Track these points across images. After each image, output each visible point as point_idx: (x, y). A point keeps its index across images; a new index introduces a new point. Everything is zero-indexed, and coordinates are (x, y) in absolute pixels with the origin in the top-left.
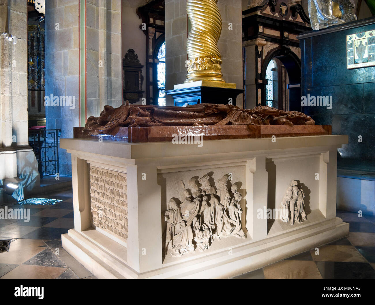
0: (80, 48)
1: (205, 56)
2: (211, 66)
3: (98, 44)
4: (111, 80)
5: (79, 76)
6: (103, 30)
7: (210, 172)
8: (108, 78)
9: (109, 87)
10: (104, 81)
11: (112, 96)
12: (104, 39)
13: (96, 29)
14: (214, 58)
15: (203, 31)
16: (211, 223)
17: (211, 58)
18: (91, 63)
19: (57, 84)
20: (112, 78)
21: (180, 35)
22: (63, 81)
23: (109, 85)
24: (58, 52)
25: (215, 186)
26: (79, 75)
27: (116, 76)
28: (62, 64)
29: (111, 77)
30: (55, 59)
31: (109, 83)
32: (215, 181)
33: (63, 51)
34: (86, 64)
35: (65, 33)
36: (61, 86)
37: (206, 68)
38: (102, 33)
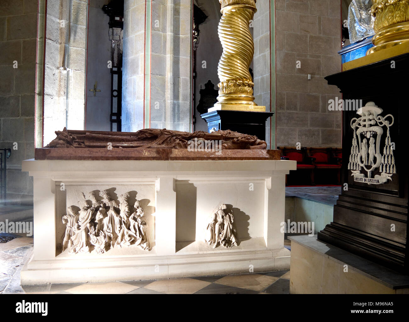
0: (146, 74)
1: (230, 79)
2: (236, 89)
3: (164, 69)
4: (179, 104)
5: (144, 101)
6: (169, 55)
7: (112, 187)
8: (175, 102)
9: (176, 111)
10: (170, 105)
11: (179, 119)
12: (170, 64)
13: (162, 55)
14: (240, 80)
15: (230, 54)
16: (108, 231)
17: (236, 81)
18: (157, 88)
19: (129, 108)
20: (181, 101)
21: (265, 53)
22: (132, 105)
23: (176, 108)
24: (130, 78)
25: (118, 201)
26: (144, 99)
27: (184, 99)
28: (132, 90)
29: (179, 101)
30: (127, 85)
31: (176, 106)
32: (117, 196)
33: (133, 77)
34: (151, 89)
35: (135, 60)
36: (131, 110)
37: (231, 91)
38: (169, 58)
